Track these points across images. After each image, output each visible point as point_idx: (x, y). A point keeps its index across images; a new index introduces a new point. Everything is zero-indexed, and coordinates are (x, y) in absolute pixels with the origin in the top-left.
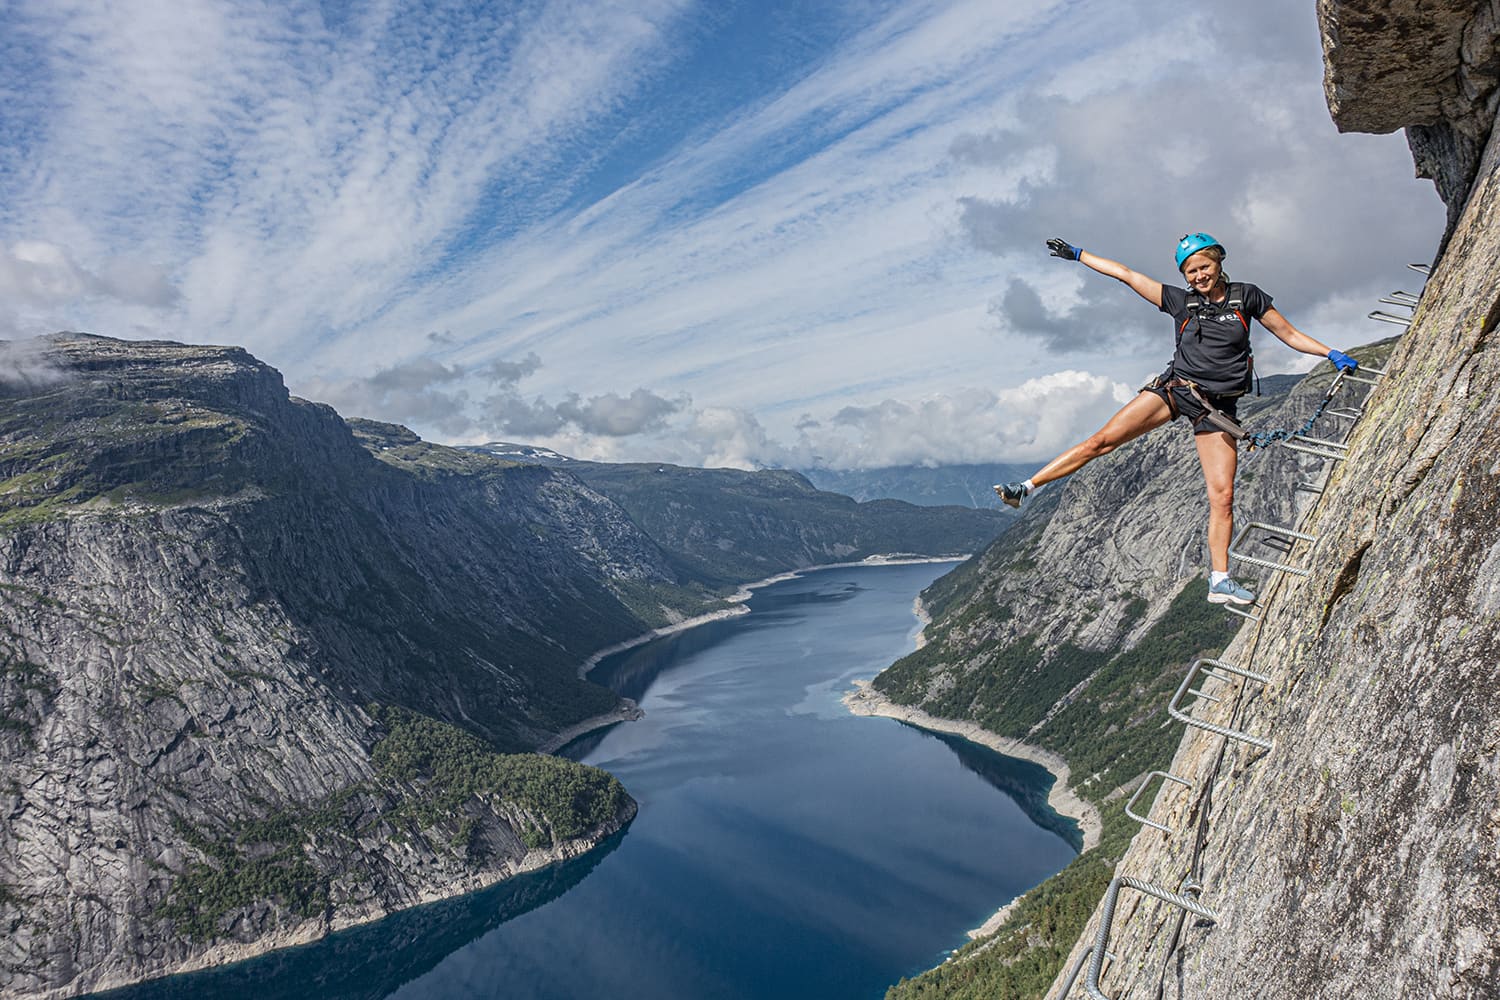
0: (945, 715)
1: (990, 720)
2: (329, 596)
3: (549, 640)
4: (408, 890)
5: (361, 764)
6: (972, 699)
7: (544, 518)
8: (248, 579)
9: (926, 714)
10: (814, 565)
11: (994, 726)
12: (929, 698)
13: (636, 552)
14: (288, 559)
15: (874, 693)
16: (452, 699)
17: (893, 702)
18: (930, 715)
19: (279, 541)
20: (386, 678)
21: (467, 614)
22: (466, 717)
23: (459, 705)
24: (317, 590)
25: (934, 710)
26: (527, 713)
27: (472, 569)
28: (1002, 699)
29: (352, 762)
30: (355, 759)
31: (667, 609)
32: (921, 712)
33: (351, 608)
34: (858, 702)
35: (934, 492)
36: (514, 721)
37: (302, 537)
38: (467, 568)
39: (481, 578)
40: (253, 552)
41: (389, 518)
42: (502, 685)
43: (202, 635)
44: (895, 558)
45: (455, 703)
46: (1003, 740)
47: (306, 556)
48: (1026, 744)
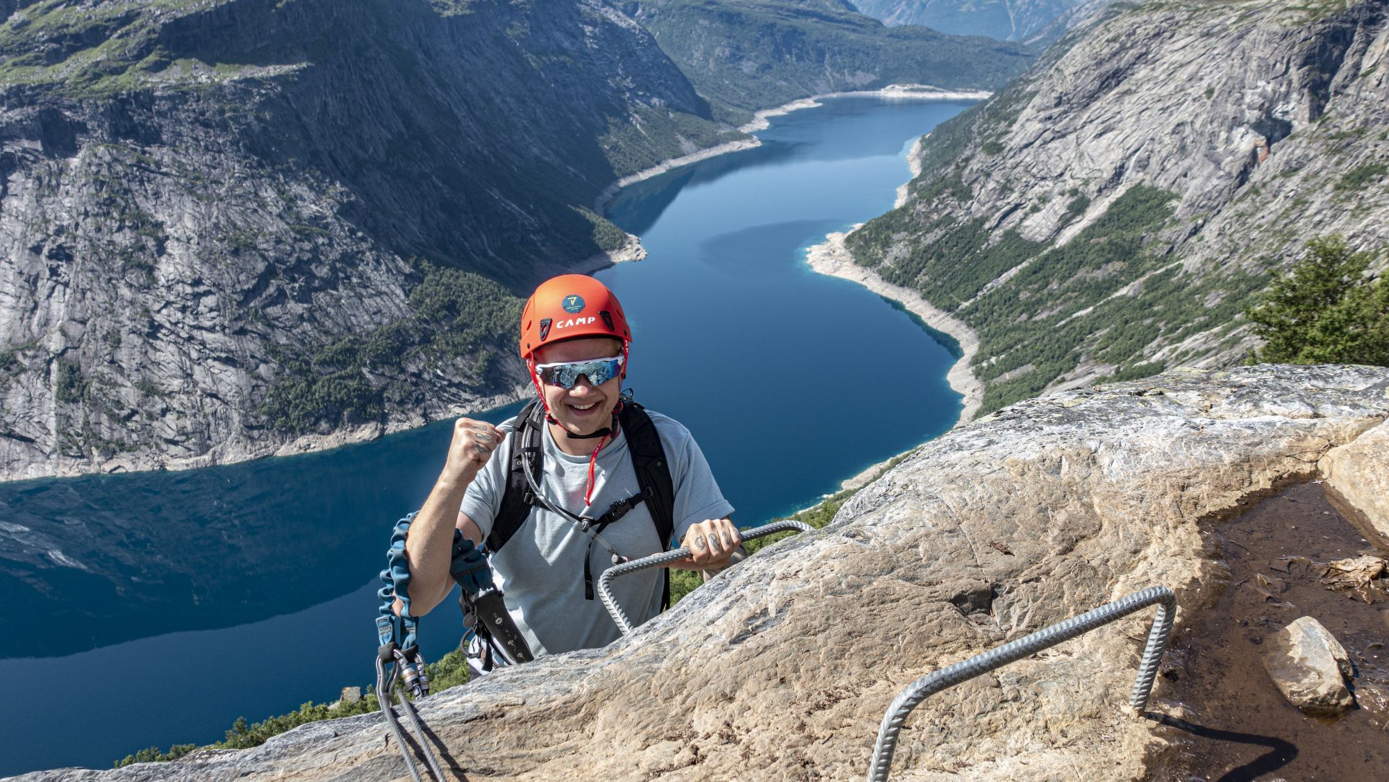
0: (895, 282)
1: (929, 292)
2: (371, 150)
3: (571, 169)
4: (441, 403)
5: (401, 305)
6: (920, 271)
7: (572, 44)
8: (302, 144)
9: (879, 278)
10: (834, 91)
11: (932, 298)
12: (887, 263)
13: (660, 78)
14: (334, 119)
15: (843, 251)
16: (479, 237)
17: (856, 263)
18: (883, 279)
19: (326, 104)
20: (423, 221)
21: (498, 147)
22: (491, 253)
23: (486, 242)
24: (362, 146)
25: (889, 277)
26: (544, 249)
27: (504, 101)
28: (944, 274)
29: (395, 304)
30: (397, 301)
31: (682, 139)
32: (876, 275)
33: (391, 160)
34: (827, 258)
35: (973, 9)
36: (532, 256)
37: (345, 98)
38: (498, 100)
39: (511, 110)
40: (304, 118)
41: (427, 53)
42: (523, 224)
43: (269, 194)
44: (912, 90)
45: (483, 241)
46: (935, 311)
47: (349, 115)
48: (953, 318)
